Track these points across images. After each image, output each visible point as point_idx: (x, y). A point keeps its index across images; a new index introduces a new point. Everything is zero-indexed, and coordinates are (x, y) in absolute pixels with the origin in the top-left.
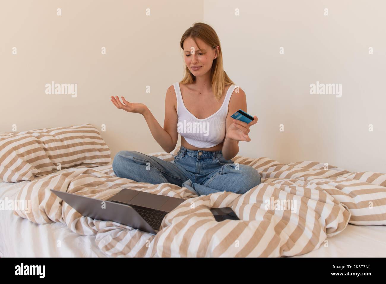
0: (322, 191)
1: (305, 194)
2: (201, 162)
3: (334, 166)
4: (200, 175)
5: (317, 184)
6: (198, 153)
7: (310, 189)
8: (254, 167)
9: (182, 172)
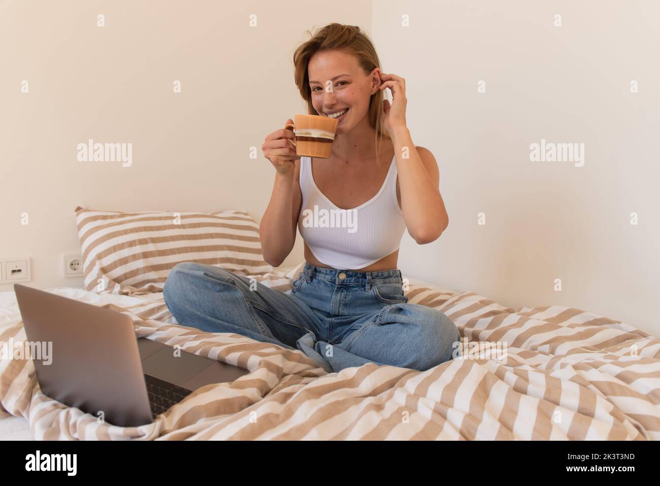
0: (585, 387)
1: (548, 391)
2: (342, 292)
3: (612, 319)
4: (338, 321)
5: (575, 367)
6: (337, 275)
7: (558, 380)
8: (448, 313)
9: (303, 313)
